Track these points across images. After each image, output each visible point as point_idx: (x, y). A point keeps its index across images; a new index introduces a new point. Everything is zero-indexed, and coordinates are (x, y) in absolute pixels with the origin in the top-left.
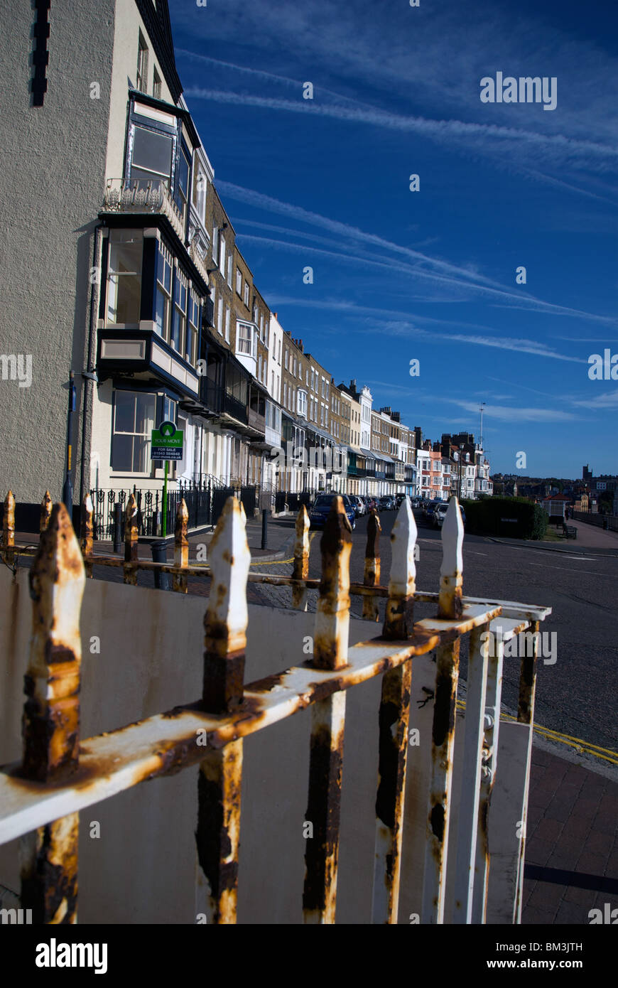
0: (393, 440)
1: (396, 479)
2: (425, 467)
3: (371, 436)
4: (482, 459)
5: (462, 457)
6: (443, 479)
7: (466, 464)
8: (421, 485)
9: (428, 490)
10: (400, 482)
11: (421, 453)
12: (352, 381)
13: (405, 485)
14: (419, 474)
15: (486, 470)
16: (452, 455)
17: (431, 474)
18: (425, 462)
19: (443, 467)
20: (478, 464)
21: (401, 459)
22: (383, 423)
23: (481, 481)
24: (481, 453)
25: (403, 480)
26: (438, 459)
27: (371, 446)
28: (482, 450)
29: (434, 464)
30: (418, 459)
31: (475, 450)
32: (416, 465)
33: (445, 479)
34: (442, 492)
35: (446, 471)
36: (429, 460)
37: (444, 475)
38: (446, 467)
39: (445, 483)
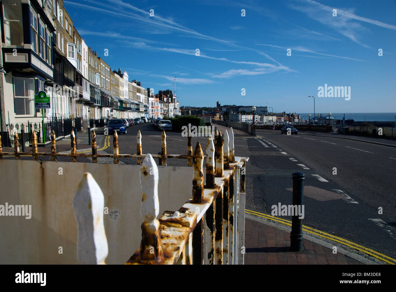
0: (138, 94)
1: (141, 111)
2: (152, 105)
3: (129, 93)
4: (176, 100)
5: (168, 100)
6: (160, 110)
7: (170, 103)
8: (151, 113)
9: (154, 115)
10: (142, 112)
11: (150, 99)
12: (119, 69)
13: (144, 113)
14: (150, 108)
15: (178, 105)
16: (163, 99)
17: (155, 108)
18: (152, 103)
19: (160, 104)
20: (174, 103)
21: (142, 102)
22: (134, 87)
23: (176, 110)
24: (175, 98)
25: (143, 111)
26: (158, 101)
27: (129, 97)
28: (176, 97)
29: (156, 103)
30: (149, 102)
31: (173, 97)
32: (148, 104)
33: (161, 110)
34: (160, 115)
35: (161, 106)
36: (154, 102)
37: (161, 108)
38: (161, 105)
39: (161, 111)
